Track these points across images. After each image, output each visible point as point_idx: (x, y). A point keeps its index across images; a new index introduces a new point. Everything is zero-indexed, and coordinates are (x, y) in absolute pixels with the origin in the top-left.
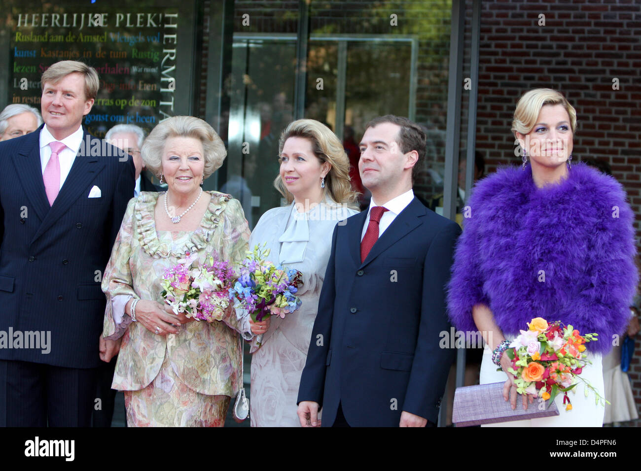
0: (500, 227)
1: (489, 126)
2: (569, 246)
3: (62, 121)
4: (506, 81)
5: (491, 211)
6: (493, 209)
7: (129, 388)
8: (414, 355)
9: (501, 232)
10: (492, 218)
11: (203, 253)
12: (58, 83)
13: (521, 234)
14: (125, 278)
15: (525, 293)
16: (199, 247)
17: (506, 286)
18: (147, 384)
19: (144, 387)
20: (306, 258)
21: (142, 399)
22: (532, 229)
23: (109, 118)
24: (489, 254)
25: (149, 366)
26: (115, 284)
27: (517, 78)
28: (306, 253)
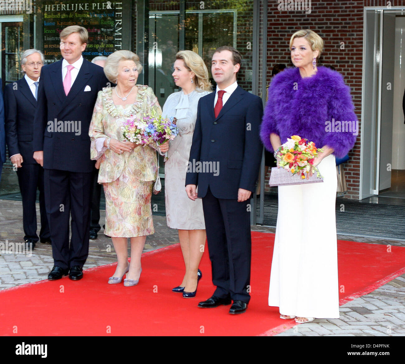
0: (284, 98)
1: (272, 51)
2: (317, 108)
3: (70, 56)
4: (280, 30)
5: (280, 90)
6: (281, 89)
7: (106, 182)
8: (243, 161)
9: (284, 100)
10: (281, 94)
11: (139, 114)
12: (66, 38)
13: (293, 101)
14: (100, 129)
15: (297, 130)
16: (138, 111)
17: (288, 127)
18: (115, 179)
19: (114, 180)
20: (188, 116)
21: (114, 187)
22: (298, 99)
23: (91, 54)
24: (279, 111)
25: (117, 170)
26: (96, 133)
27: (285, 28)
28: (188, 114)
